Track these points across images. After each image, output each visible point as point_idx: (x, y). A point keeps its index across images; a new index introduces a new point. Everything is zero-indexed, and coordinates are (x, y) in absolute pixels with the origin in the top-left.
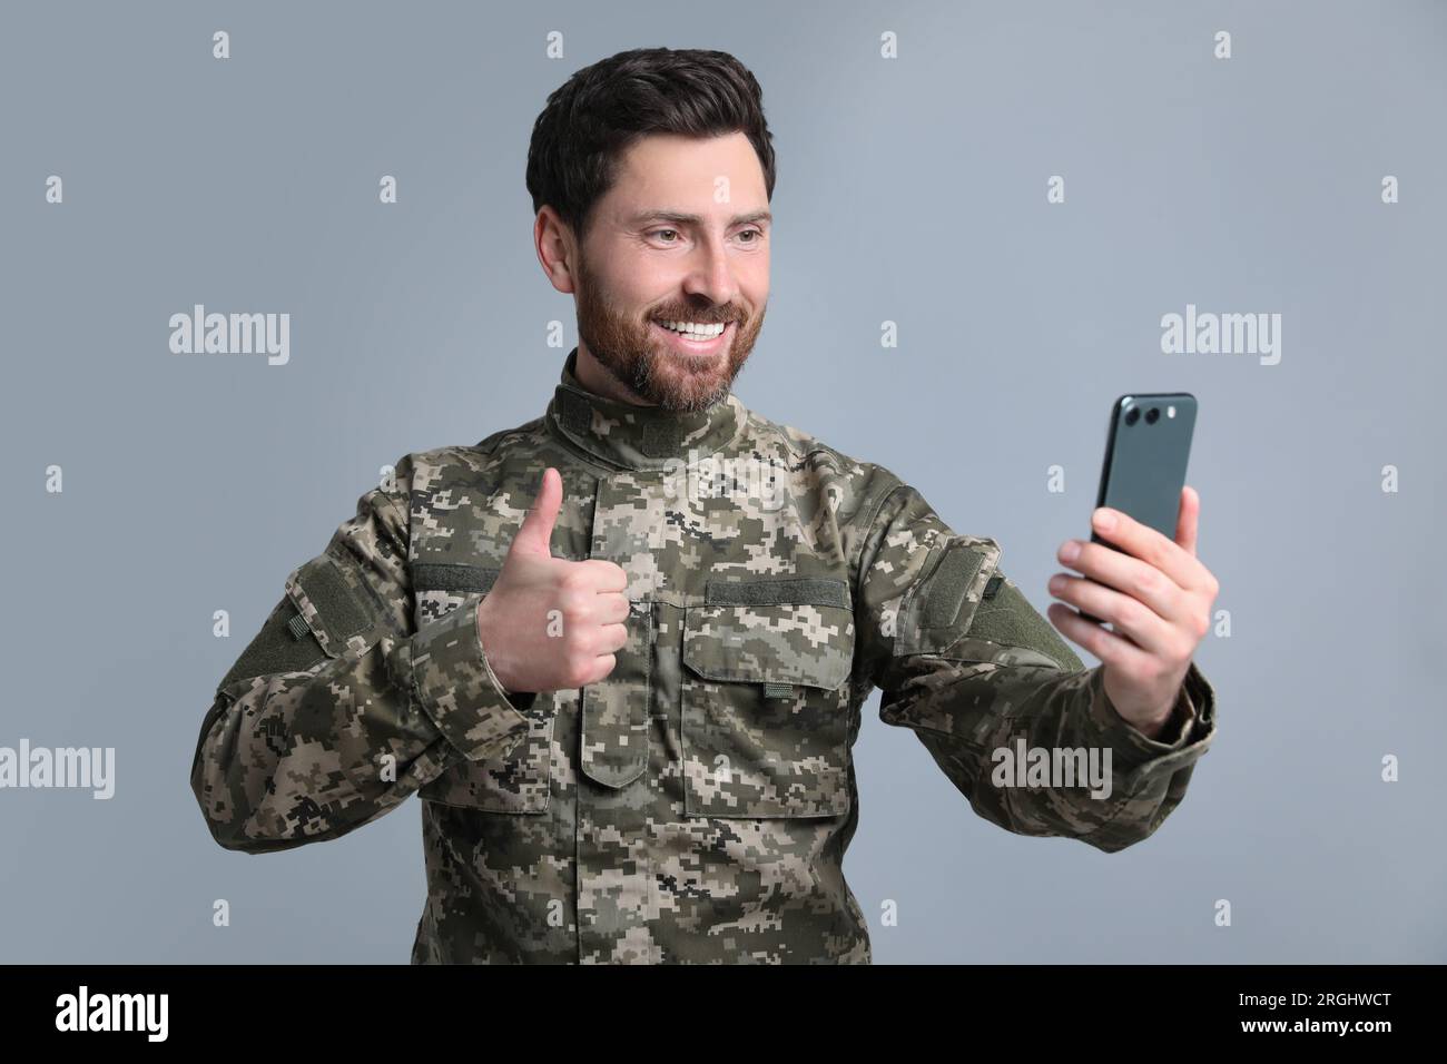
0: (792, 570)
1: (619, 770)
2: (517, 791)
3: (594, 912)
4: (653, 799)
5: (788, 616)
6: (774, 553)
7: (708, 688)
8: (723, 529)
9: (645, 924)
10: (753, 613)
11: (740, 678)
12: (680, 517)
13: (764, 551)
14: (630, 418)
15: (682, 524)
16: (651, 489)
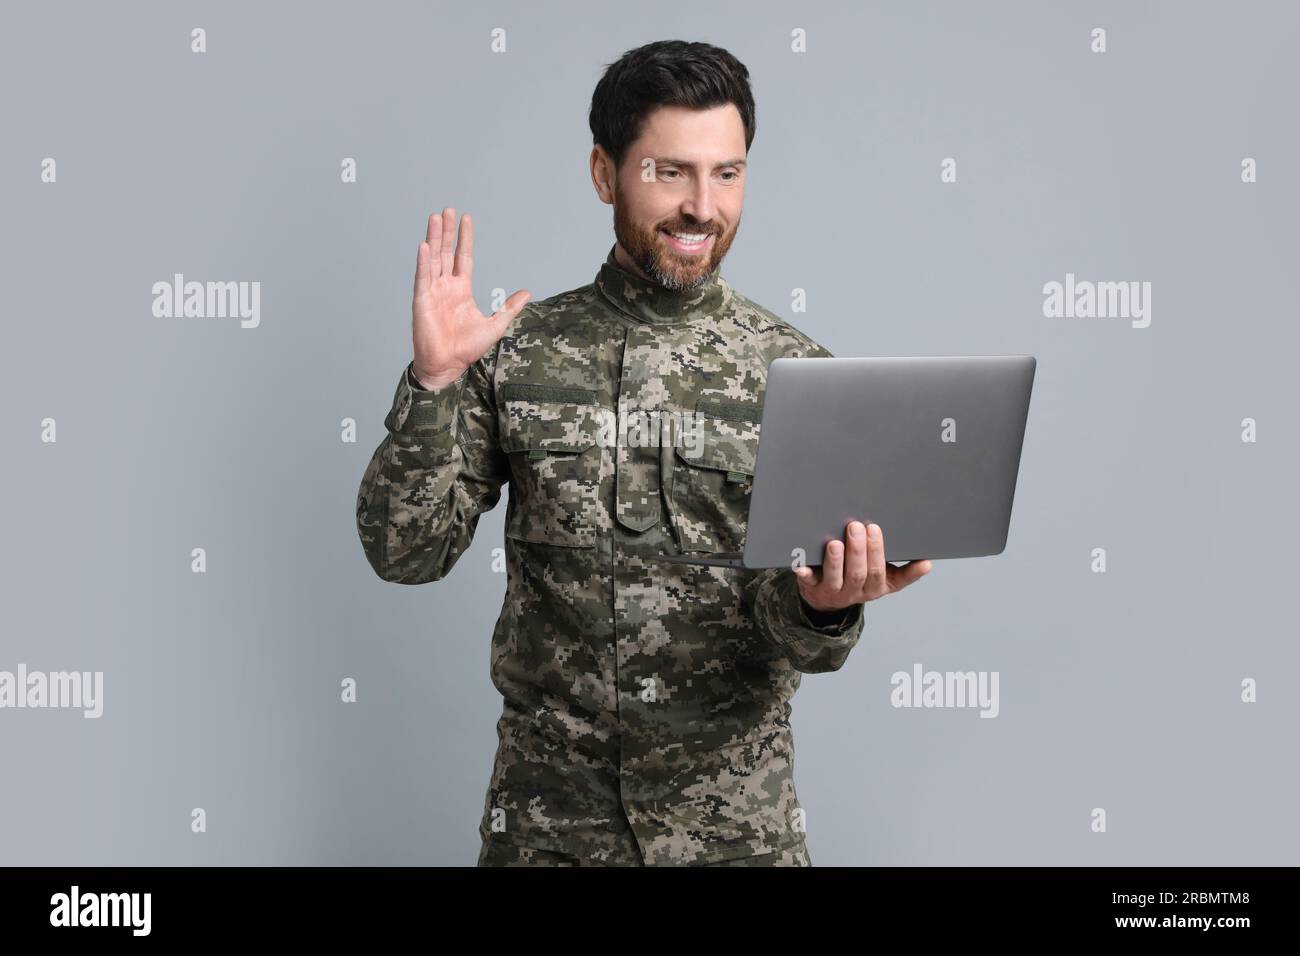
0: (755, 400)
1: (641, 520)
2: (575, 533)
3: (626, 611)
4: (664, 539)
5: (749, 430)
6: (743, 386)
7: (692, 472)
8: (711, 366)
9: (659, 618)
10: (726, 425)
11: (712, 467)
12: (680, 357)
13: (736, 384)
14: (650, 291)
15: (682, 361)
16: (662, 337)
